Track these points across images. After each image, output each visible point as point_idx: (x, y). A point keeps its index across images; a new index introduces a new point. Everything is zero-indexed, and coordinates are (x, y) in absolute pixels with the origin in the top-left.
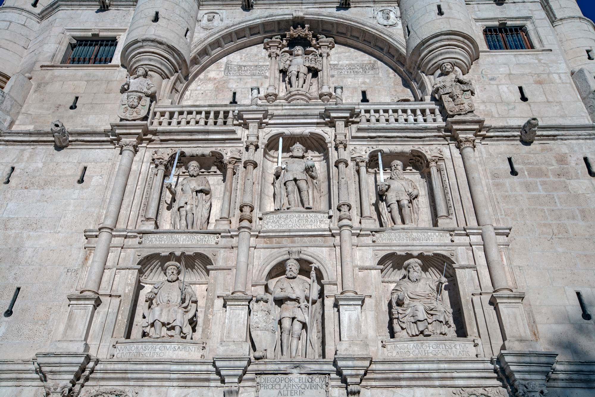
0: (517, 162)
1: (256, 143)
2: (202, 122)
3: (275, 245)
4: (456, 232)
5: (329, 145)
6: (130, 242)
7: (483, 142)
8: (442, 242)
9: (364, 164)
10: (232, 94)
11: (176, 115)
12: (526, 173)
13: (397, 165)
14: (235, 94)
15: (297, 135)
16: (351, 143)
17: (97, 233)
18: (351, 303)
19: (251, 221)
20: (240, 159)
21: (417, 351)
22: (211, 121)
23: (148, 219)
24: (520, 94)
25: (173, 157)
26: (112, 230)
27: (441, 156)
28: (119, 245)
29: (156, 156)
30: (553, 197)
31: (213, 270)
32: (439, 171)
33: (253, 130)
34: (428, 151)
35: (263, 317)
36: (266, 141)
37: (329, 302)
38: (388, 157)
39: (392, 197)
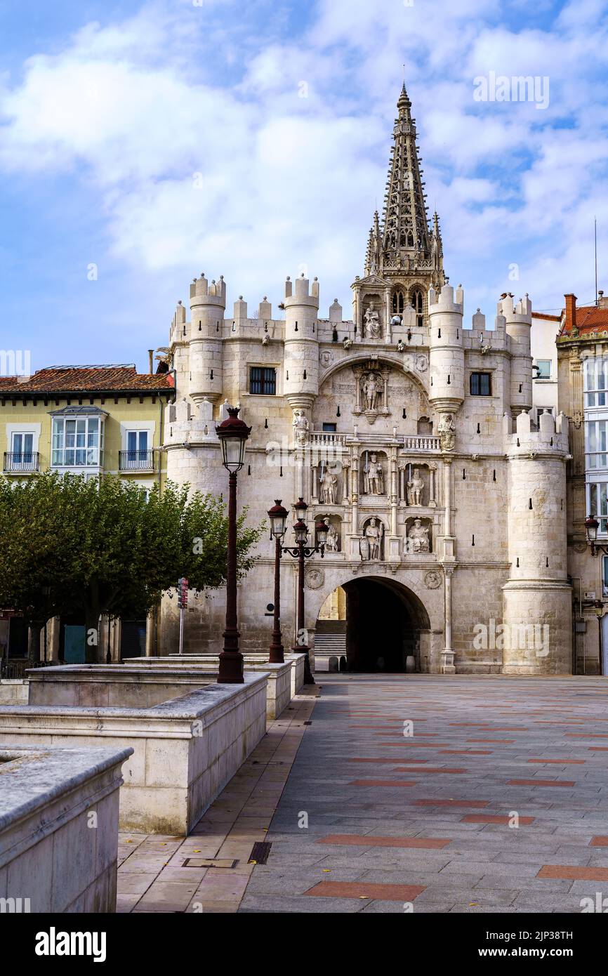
0: (467, 472)
3: (366, 512)
4: (435, 509)
5: (389, 459)
7: (457, 461)
8: (430, 513)
9: (403, 471)
12: (469, 478)
13: (417, 472)
14: (339, 408)
16: (398, 459)
18: (394, 540)
19: (357, 502)
20: (350, 466)
23: (315, 498)
24: (478, 428)
27: (436, 468)
30: (477, 492)
31: (343, 522)
32: (434, 473)
33: (355, 451)
34: (432, 464)
35: (364, 546)
36: (360, 455)
37: (387, 539)
38: (415, 466)
39: (413, 490)
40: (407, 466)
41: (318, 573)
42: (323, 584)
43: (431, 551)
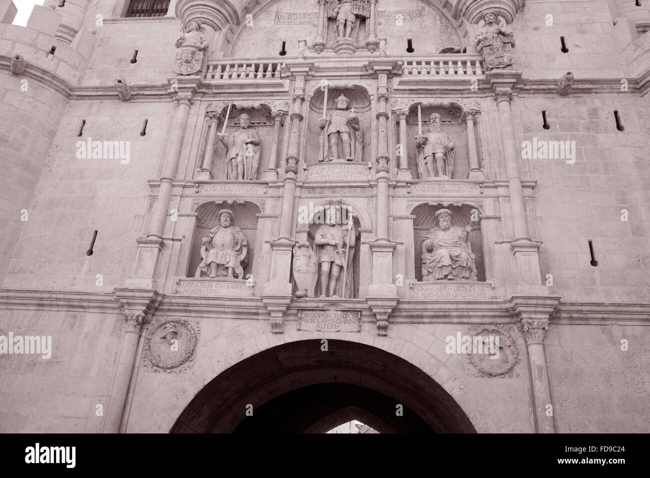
0: (551, 115)
1: (302, 96)
2: (252, 75)
3: (317, 195)
4: (485, 184)
5: (372, 98)
6: (188, 191)
7: (520, 96)
8: (472, 194)
9: (404, 117)
10: (281, 44)
11: (228, 68)
12: (558, 126)
13: (435, 118)
14: (284, 43)
15: (342, 87)
16: (392, 96)
17: (159, 183)
18: (384, 250)
19: (296, 173)
20: (288, 112)
21: (440, 292)
22: (260, 74)
23: (203, 170)
24: (561, 45)
25: (225, 110)
26: (172, 180)
27: (478, 109)
28: (179, 194)
29: (209, 110)
30: (581, 151)
31: (261, 217)
32: (475, 123)
33: (299, 83)
34: (467, 104)
35: (304, 262)
36: (312, 94)
37: (364, 249)
38: (428, 110)
39: (428, 150)
40: (413, 110)
41: (181, 329)
42: (190, 356)
43: (482, 277)
